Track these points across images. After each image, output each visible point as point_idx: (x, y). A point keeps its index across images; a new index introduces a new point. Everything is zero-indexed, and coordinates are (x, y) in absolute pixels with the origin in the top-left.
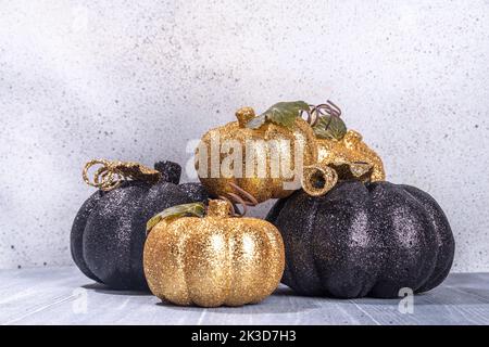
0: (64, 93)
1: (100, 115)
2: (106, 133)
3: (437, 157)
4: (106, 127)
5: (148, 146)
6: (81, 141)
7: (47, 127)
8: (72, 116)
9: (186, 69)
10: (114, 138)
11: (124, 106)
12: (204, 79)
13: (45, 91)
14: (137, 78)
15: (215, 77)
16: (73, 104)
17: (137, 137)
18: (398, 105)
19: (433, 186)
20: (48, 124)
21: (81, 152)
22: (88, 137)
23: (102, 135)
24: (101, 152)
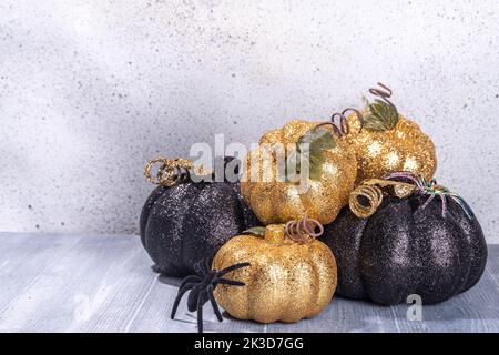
0: (76, 53)
1: (113, 76)
2: (120, 96)
3: (456, 126)
4: (120, 90)
5: (163, 110)
6: (94, 103)
7: (60, 87)
8: (85, 77)
9: (200, 31)
10: (128, 102)
11: (137, 67)
12: (220, 42)
13: (56, 50)
14: (150, 39)
15: (231, 40)
16: (85, 65)
17: (152, 100)
18: (418, 74)
19: (449, 155)
20: (60, 84)
21: (96, 114)
22: (102, 99)
23: (116, 98)
24: (116, 114)
